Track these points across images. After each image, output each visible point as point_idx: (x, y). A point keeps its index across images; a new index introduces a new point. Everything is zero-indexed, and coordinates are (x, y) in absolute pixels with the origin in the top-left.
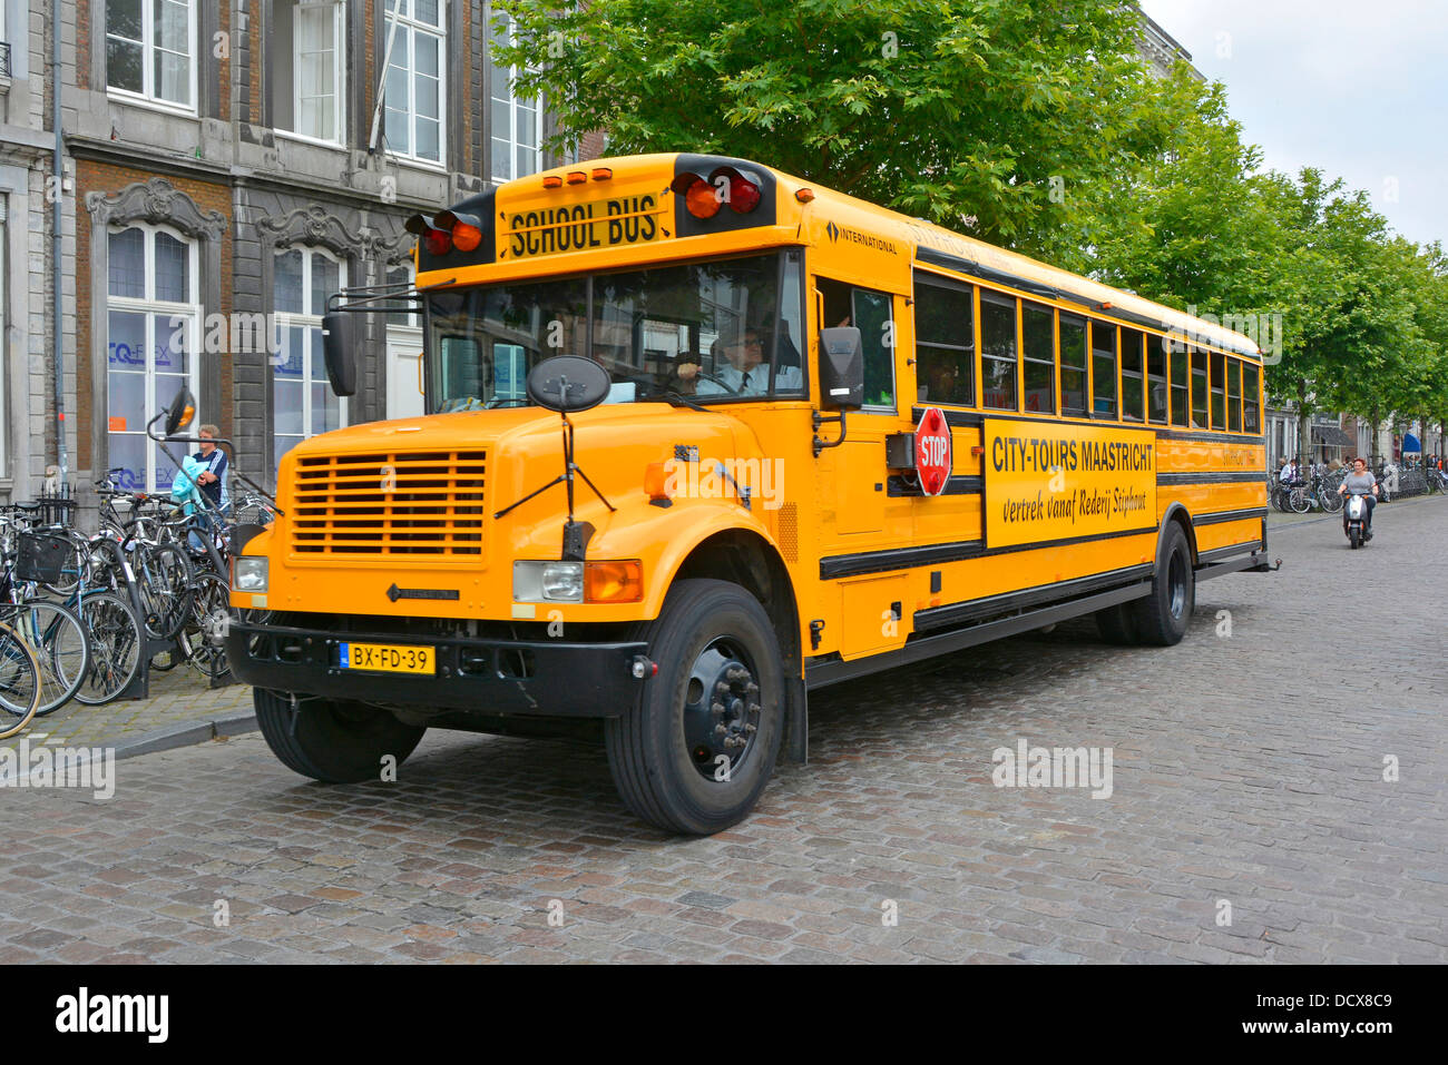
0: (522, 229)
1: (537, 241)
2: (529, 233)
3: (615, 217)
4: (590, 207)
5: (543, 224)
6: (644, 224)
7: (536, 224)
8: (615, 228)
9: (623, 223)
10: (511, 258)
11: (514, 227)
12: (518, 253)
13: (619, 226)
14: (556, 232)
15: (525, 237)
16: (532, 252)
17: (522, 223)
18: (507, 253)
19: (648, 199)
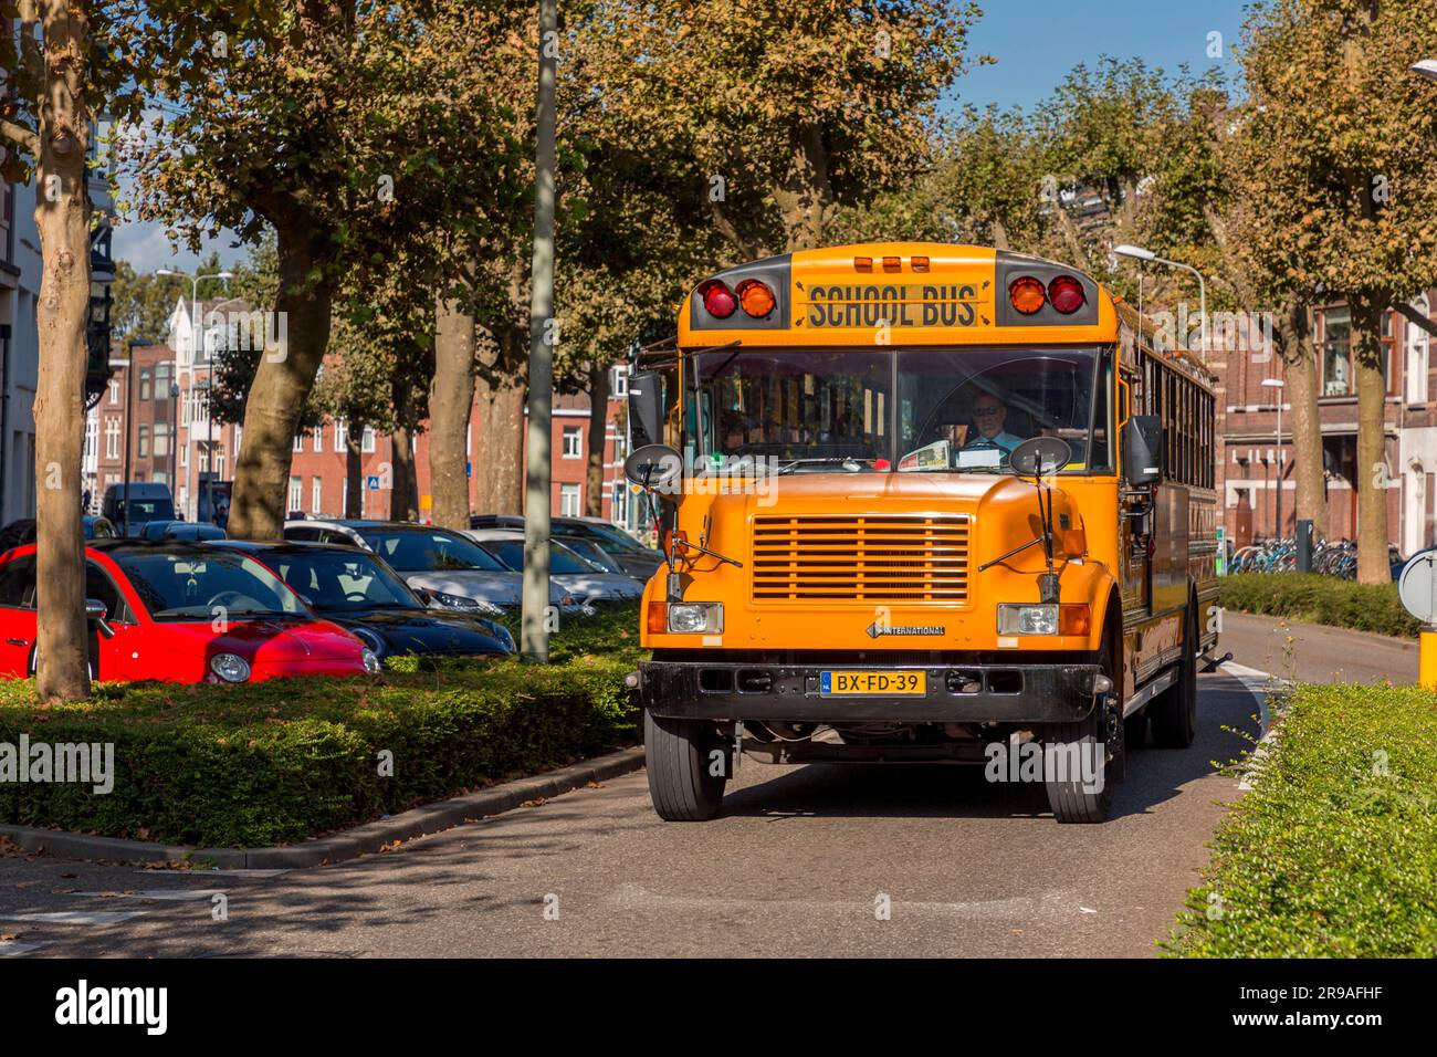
0: (824, 302)
1: (840, 314)
2: (830, 305)
3: (930, 301)
4: (903, 289)
5: (849, 298)
6: (960, 310)
7: (840, 298)
8: (930, 311)
9: (939, 307)
10: (809, 327)
11: (813, 298)
12: (817, 323)
13: (935, 311)
14: (862, 307)
15: (826, 308)
16: (834, 324)
17: (823, 295)
18: (804, 322)
19: (968, 289)
